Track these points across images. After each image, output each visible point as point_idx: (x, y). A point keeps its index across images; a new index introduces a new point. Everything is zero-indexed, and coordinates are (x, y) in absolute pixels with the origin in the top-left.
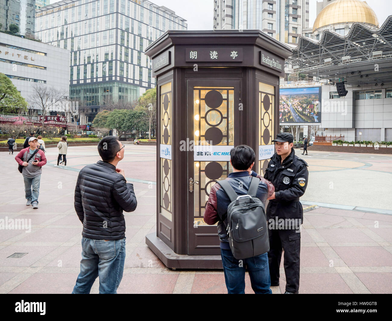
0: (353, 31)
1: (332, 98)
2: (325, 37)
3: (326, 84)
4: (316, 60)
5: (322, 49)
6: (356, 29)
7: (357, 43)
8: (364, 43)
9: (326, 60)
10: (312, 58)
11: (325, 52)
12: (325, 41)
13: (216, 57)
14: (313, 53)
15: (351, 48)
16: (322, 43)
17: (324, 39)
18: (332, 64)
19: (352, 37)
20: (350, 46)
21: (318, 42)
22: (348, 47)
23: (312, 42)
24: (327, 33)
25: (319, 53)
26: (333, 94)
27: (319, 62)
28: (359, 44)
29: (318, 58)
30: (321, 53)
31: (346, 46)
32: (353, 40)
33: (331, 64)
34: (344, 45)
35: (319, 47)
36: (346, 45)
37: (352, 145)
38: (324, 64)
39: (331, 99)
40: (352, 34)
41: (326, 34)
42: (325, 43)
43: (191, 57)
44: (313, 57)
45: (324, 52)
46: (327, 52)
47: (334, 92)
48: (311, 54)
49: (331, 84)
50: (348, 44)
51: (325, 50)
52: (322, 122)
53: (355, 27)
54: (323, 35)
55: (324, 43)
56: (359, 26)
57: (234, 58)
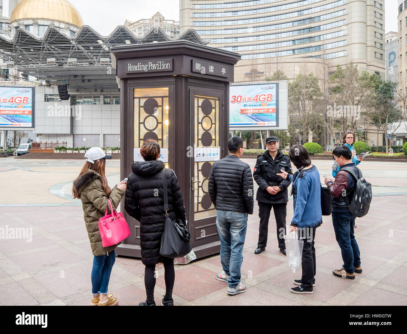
0: (82, 33)
1: (48, 101)
2: (50, 34)
3: (41, 85)
4: (36, 57)
5: (44, 47)
6: (84, 32)
7: (82, 46)
8: (91, 48)
9: (49, 60)
10: (30, 55)
11: (48, 51)
12: (49, 38)
13: (212, 71)
14: (33, 50)
15: (77, 51)
16: (46, 41)
17: (48, 36)
18: (56, 64)
19: (79, 40)
20: (77, 49)
21: (41, 39)
22: (74, 49)
23: (33, 37)
24: (53, 31)
25: (40, 51)
26: (49, 97)
27: (40, 60)
28: (84, 48)
29: (39, 56)
30: (42, 51)
31: (72, 48)
32: (80, 42)
33: (54, 64)
34: (71, 46)
35: (41, 44)
36: (73, 46)
37: (77, 152)
38: (47, 63)
39: (47, 103)
40: (80, 37)
41: (50, 31)
42: (49, 41)
43: (196, 68)
44: (32, 54)
45: (46, 51)
46: (51, 50)
47: (49, 94)
48: (30, 50)
49: (47, 85)
50: (74, 46)
51: (48, 49)
52: (36, 127)
53: (84, 30)
54: (48, 32)
55: (47, 41)
56: (87, 30)
57: (224, 74)
